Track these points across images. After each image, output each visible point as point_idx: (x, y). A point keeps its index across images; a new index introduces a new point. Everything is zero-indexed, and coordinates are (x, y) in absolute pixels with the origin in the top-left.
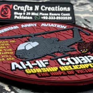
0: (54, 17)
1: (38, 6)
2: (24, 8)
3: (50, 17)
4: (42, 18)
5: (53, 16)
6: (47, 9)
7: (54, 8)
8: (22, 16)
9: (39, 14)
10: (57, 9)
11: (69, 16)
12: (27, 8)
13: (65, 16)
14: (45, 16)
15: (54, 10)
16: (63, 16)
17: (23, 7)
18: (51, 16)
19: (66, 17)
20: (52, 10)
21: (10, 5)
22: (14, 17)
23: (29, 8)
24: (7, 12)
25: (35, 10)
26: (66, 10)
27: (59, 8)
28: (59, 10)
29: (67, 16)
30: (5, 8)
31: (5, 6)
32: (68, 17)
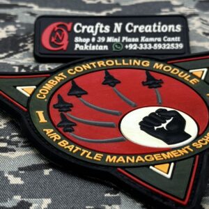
0: (150, 45)
1: (121, 24)
2: (94, 29)
3: (141, 45)
4: (127, 47)
5: (148, 43)
6: (137, 29)
7: (150, 27)
8: (88, 44)
9: (121, 39)
10: (157, 28)
11: (179, 43)
12: (99, 29)
13: (171, 43)
14: (133, 43)
15: (150, 31)
16: (166, 43)
17: (92, 27)
18: (143, 43)
19: (173, 45)
20: (147, 31)
21: (68, 23)
22: (74, 47)
23: (103, 29)
24: (61, 38)
25: (115, 31)
26: (173, 30)
27: (159, 27)
28: (159, 31)
29: (175, 42)
30: (58, 30)
31: (58, 26)
32: (177, 44)
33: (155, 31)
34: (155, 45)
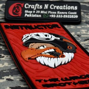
0: (62, 15)
1: (48, 5)
2: (35, 7)
3: (58, 15)
4: (50, 16)
6: (56, 8)
7: (62, 7)
8: (31, 14)
9: (48, 12)
10: (65, 8)
11: (76, 15)
13: (72, 15)
14: (53, 14)
15: (62, 9)
16: (70, 15)
20: (60, 9)
23: (39, 7)
25: (45, 8)
26: (73, 9)
27: (66, 7)
28: (66, 9)
29: (74, 15)
33: (64, 9)
34: (64, 16)
